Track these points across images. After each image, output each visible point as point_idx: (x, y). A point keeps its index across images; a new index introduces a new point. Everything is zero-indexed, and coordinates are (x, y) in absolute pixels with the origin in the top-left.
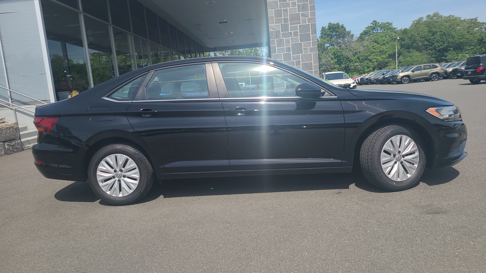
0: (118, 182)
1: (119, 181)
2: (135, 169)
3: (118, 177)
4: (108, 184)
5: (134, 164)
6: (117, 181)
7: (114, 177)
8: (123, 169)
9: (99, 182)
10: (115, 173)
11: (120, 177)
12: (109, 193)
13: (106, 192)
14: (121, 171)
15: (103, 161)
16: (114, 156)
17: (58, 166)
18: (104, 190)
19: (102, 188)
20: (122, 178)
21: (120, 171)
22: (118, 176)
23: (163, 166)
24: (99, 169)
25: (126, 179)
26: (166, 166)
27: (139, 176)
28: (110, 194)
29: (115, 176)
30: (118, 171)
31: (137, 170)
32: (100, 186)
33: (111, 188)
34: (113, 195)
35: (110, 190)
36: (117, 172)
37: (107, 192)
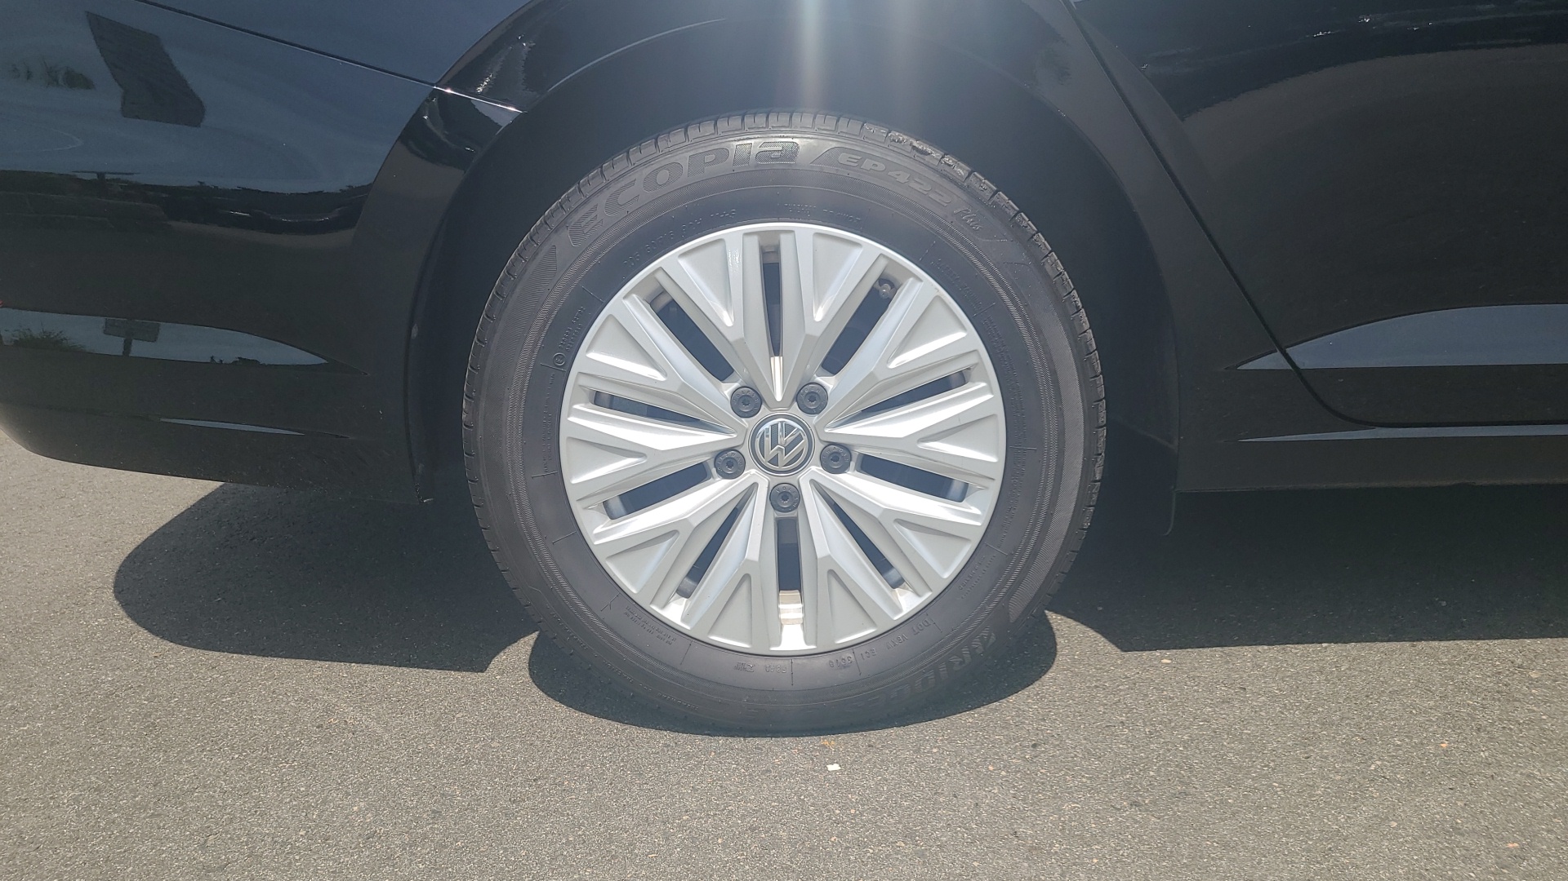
0: (773, 514)
1: (785, 499)
2: (961, 379)
3: (774, 461)
4: (674, 533)
5: (961, 335)
6: (759, 503)
7: (730, 463)
8: (829, 382)
9: (577, 508)
10: (748, 423)
11: (798, 464)
12: (674, 612)
13: (655, 608)
14: (812, 397)
15: (632, 291)
16: (753, 245)
17: (127, 346)
18: (632, 589)
19: (612, 567)
20: (815, 470)
21: (796, 398)
22: (770, 453)
23: (1272, 362)
24: (584, 381)
25: (856, 485)
26: (1311, 355)
27: (997, 455)
28: (686, 627)
29: (745, 451)
30: (779, 397)
31: (989, 396)
32: (595, 543)
33: (699, 570)
34: (716, 639)
35: (684, 593)
36: (764, 412)
37: (664, 607)
